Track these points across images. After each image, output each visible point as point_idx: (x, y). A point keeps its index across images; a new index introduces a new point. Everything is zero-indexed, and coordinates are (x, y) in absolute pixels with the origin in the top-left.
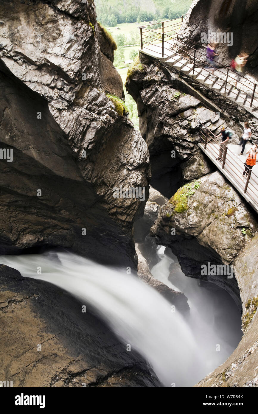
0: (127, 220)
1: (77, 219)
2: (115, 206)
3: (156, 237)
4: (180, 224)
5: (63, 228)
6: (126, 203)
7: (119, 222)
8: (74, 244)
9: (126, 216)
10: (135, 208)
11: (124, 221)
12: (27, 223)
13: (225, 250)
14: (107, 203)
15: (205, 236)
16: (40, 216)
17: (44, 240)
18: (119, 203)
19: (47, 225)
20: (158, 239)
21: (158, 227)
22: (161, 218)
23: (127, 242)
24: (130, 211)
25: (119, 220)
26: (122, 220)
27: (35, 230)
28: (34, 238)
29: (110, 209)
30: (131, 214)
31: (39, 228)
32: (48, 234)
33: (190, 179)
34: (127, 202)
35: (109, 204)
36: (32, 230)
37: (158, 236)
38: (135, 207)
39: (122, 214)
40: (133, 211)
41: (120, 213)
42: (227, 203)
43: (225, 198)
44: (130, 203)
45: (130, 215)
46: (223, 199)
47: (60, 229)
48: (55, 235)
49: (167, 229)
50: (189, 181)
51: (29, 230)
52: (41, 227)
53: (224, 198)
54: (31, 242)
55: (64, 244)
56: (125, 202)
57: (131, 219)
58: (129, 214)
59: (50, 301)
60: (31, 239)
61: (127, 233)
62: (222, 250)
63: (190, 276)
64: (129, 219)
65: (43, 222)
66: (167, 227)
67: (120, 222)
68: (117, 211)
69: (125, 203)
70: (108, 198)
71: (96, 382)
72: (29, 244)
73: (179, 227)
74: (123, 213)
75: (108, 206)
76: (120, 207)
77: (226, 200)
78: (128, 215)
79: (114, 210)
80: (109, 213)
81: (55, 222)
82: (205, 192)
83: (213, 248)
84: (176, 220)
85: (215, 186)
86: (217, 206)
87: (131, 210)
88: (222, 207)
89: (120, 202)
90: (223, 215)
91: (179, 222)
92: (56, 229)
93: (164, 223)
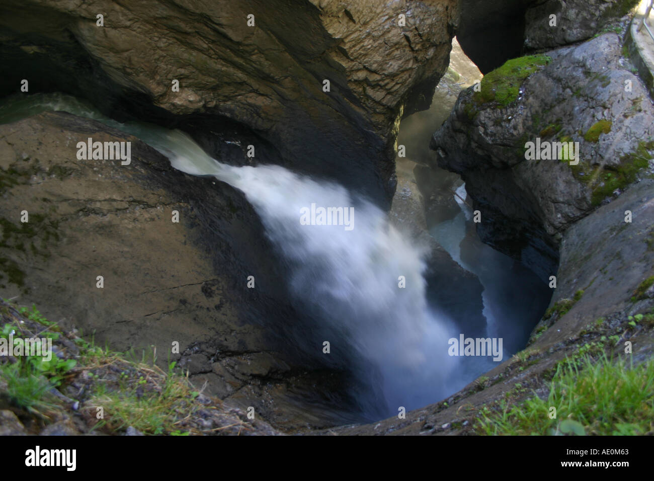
0: (384, 102)
1: (286, 77)
2: (365, 68)
3: (441, 153)
4: (486, 134)
5: (256, 91)
6: (389, 67)
7: (366, 102)
8: (274, 127)
9: (384, 93)
10: (406, 80)
11: (379, 103)
12: (187, 66)
13: (556, 204)
14: (348, 58)
15: (527, 169)
16: (213, 56)
17: (216, 107)
18: (374, 63)
19: (226, 80)
20: (443, 156)
21: (447, 131)
22: (455, 113)
23: (378, 148)
24: (394, 85)
25: (368, 97)
26: (373, 100)
27: (203, 84)
28: (198, 98)
29: (352, 71)
30: (395, 91)
31: (209, 80)
32: (225, 96)
33: (536, 46)
34: (391, 65)
35: (352, 60)
36: (196, 81)
37: (444, 150)
38: (408, 79)
39: (375, 86)
40: (400, 87)
41: (373, 84)
42: (592, 110)
43: (591, 98)
44: (396, 68)
45: (393, 92)
46: (586, 101)
47: (251, 92)
48: (240, 101)
49: (462, 138)
50: (531, 51)
51: (191, 81)
52: (213, 79)
53: (590, 100)
54: (191, 106)
55: (254, 121)
56: (387, 64)
57: (395, 103)
58: (393, 90)
59: (209, 221)
60: (191, 99)
61: (380, 129)
62: (550, 202)
63: (489, 243)
64: (390, 101)
65: (218, 70)
66: (463, 134)
67: (370, 103)
68: (366, 80)
69: (385, 67)
70: (350, 48)
71: (267, 375)
72: (187, 108)
73: (484, 139)
74: (380, 85)
75: (350, 63)
76: (375, 72)
77: (592, 103)
78: (389, 92)
79: (361, 75)
80: (350, 78)
81: (240, 75)
82: (554, 79)
83: (536, 194)
84: (482, 123)
85: (580, 70)
86: (570, 112)
87: (397, 84)
88: (580, 117)
89: (376, 62)
90: (575, 133)
91: (486, 129)
92: (242, 90)
93: (458, 125)
